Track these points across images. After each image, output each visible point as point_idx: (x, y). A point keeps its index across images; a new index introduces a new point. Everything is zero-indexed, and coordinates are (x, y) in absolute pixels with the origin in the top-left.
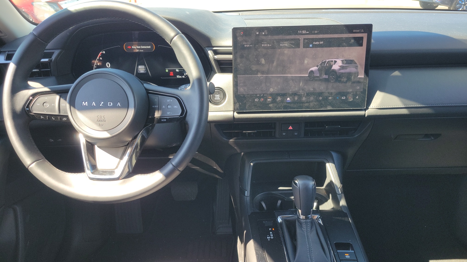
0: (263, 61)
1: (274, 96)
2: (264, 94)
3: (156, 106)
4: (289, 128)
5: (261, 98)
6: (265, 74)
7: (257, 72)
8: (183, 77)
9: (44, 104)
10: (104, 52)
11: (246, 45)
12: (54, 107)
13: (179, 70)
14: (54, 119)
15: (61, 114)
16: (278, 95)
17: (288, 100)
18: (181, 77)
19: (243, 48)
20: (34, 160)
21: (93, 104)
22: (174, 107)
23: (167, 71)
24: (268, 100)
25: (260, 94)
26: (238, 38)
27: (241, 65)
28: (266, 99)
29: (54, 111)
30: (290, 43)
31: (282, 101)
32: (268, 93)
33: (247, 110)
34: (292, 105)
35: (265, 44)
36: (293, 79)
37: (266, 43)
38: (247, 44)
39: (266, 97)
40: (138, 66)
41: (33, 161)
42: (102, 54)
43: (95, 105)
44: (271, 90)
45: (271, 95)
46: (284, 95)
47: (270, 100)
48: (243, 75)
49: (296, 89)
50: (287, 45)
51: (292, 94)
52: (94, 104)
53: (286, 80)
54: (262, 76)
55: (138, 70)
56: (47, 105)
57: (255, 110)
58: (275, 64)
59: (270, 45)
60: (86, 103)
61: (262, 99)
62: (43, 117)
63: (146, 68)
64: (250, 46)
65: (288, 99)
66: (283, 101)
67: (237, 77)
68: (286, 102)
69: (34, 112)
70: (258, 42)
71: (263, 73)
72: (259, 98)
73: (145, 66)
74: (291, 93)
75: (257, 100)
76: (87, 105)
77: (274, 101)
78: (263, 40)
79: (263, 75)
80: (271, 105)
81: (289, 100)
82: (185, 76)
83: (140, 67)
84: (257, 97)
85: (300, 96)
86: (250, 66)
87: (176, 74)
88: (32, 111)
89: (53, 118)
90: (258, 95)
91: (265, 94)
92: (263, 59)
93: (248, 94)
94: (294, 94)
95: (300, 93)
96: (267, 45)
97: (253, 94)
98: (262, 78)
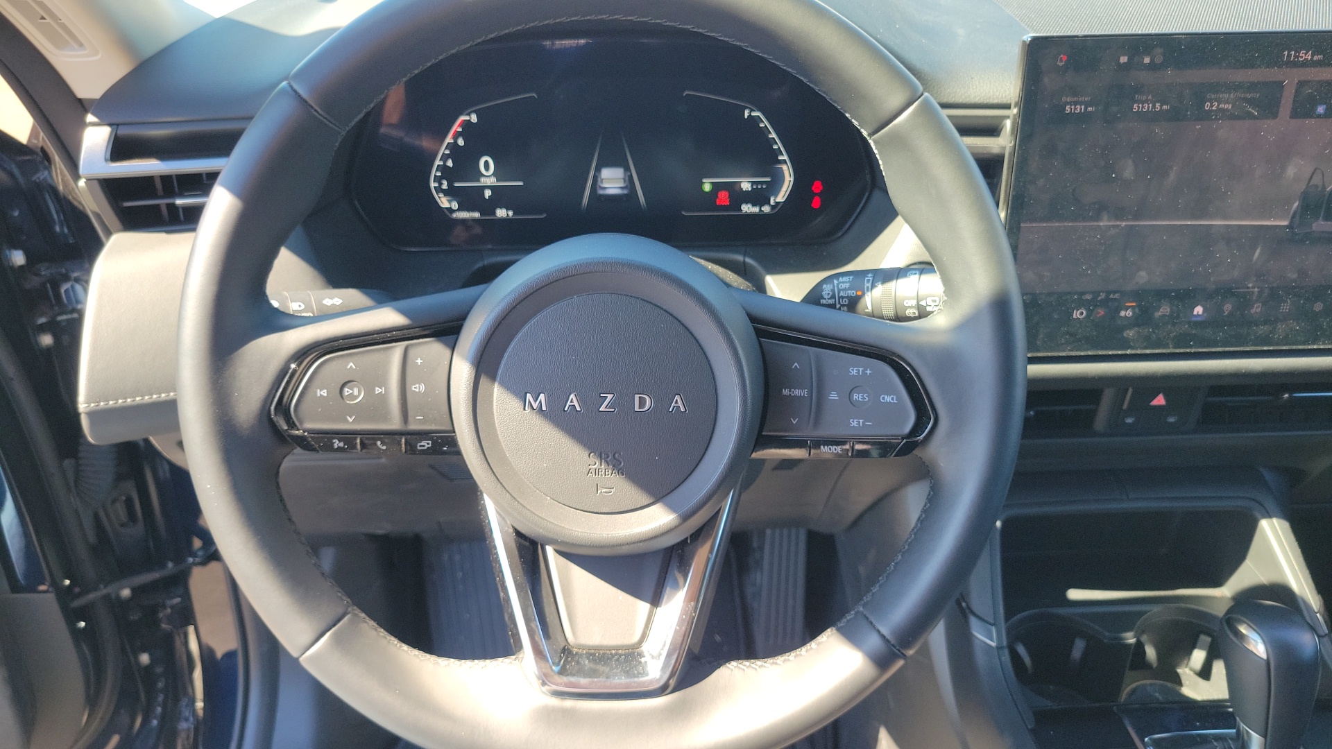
0: (1128, 170)
1: (1147, 298)
2: (1109, 293)
3: (796, 392)
4: (1155, 402)
5: (1095, 306)
6: (1128, 220)
7: (1100, 209)
8: (766, 209)
9: (347, 391)
10: (474, 118)
11: (1071, 105)
12: (383, 398)
13: (752, 186)
14: (384, 448)
15: (413, 427)
16: (1162, 294)
17: (1195, 313)
18: (756, 210)
19: (1060, 117)
20: (323, 626)
21: (569, 403)
22: (884, 398)
23: (707, 187)
24: (1123, 313)
25: (1096, 294)
26: (1046, 80)
27: (1041, 182)
28: (1118, 311)
29: (385, 417)
30: (1245, 100)
31: (1173, 319)
32: (1130, 287)
33: (1038, 351)
34: (1209, 332)
35: (1146, 101)
36: (1231, 237)
37: (1150, 97)
38: (1075, 103)
39: (1116, 304)
40: (598, 170)
41: (319, 632)
42: (467, 124)
43: (578, 409)
44: (1142, 277)
45: (1138, 295)
46: (1185, 297)
47: (1129, 313)
48: (1042, 220)
49: (1236, 273)
50: (1230, 107)
51: (1217, 291)
52: (575, 403)
53: (1205, 239)
54: (1114, 226)
55: (599, 183)
56: (356, 394)
57: (1070, 350)
58: (1172, 176)
59: (1165, 107)
60: (542, 396)
61: (1101, 312)
62: (341, 444)
63: (631, 177)
64: (1086, 109)
65: (1199, 310)
66: (1178, 317)
67: (1019, 228)
68: (1189, 323)
69: (309, 425)
70: (1123, 93)
71: (1119, 213)
72: (1091, 305)
73: (627, 169)
74: (1214, 287)
75: (1082, 313)
76: (544, 408)
77: (1144, 318)
78: (1138, 89)
79: (1118, 223)
80: (1130, 333)
81: (1200, 313)
82: (773, 207)
83: (606, 173)
84: (1081, 304)
85: (1244, 301)
86: (1074, 190)
87: (740, 197)
88: (301, 423)
89: (379, 443)
90: (1089, 297)
91: (1115, 292)
92: (1130, 162)
93: (1050, 294)
94: (1226, 291)
95: (1248, 288)
96: (1154, 106)
97: (1069, 293)
98: (1113, 232)
